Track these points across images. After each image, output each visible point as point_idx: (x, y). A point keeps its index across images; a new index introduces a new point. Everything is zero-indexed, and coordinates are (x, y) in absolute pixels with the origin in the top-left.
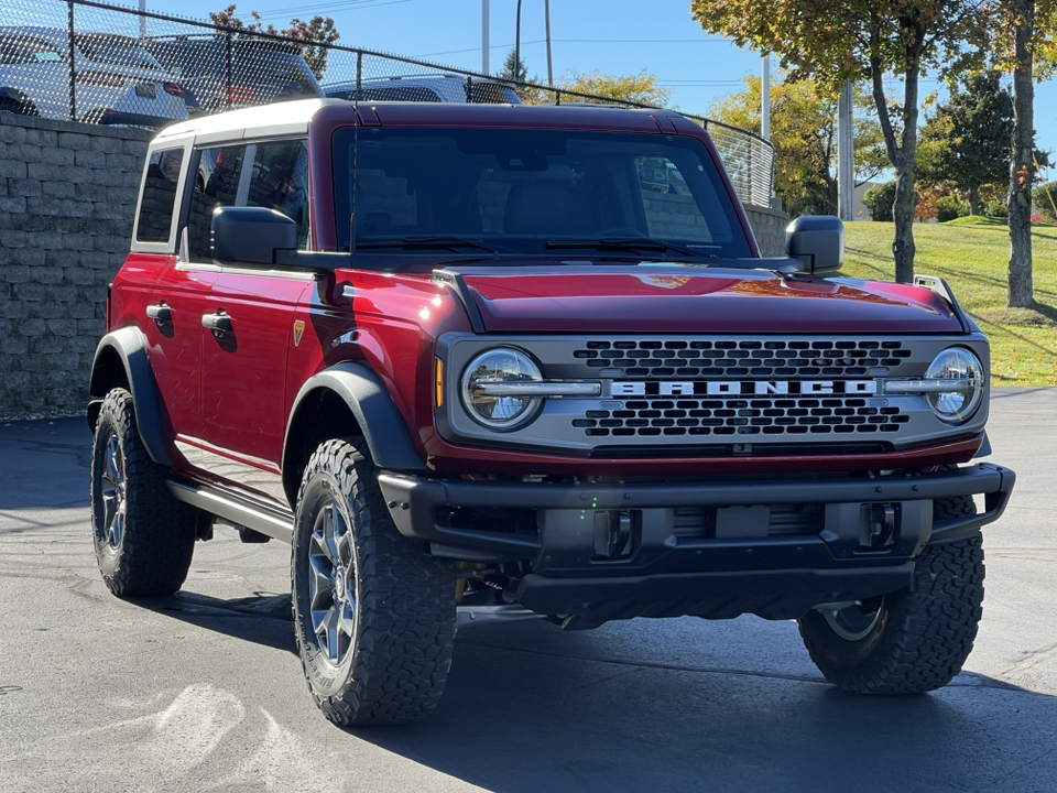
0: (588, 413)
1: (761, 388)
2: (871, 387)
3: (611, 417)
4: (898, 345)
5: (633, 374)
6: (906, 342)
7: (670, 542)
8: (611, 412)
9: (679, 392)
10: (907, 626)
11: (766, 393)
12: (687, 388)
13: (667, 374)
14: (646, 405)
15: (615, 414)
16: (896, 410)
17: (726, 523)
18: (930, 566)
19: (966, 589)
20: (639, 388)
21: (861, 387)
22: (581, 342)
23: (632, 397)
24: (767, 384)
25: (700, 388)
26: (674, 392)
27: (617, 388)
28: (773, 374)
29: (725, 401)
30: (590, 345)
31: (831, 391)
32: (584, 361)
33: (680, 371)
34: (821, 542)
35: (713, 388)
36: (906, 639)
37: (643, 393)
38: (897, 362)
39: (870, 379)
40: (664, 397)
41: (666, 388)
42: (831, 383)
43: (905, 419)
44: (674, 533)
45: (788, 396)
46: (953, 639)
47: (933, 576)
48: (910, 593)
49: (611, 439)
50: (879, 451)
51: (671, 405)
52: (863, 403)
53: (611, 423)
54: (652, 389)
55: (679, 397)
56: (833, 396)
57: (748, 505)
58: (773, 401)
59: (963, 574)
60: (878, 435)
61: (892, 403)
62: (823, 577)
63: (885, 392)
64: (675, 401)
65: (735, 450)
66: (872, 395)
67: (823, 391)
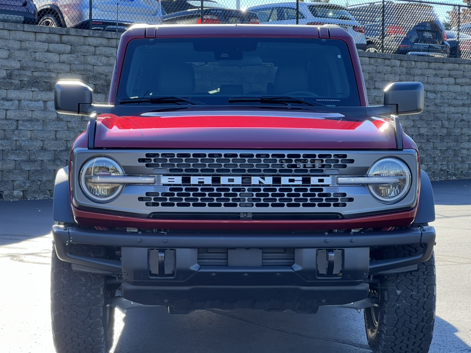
0: (147, 194)
1: (255, 180)
2: (328, 180)
3: (160, 196)
4: (345, 156)
5: (174, 172)
6: (350, 155)
7: (195, 267)
8: (160, 193)
9: (203, 182)
10: (385, 320)
11: (258, 183)
12: (208, 180)
13: (195, 172)
14: (182, 189)
15: (163, 194)
16: (344, 195)
17: (235, 258)
18: (397, 286)
19: (420, 301)
20: (178, 180)
21: (320, 181)
22: (142, 154)
23: (174, 185)
24: (259, 178)
25: (216, 180)
26: (199, 182)
27: (165, 180)
28: (262, 173)
29: (231, 188)
30: (147, 155)
31: (300, 183)
32: (144, 164)
33: (202, 170)
34: (292, 271)
35: (224, 180)
36: (385, 328)
37: (180, 182)
38: (345, 166)
39: (328, 176)
40: (194, 185)
41: (194, 180)
42: (301, 178)
43: (351, 200)
44: (198, 263)
45: (273, 186)
46: (415, 330)
47: (399, 292)
48: (386, 301)
49: (160, 209)
50: (337, 218)
51: (197, 189)
52: (322, 190)
53: (160, 199)
54: (186, 180)
55: (203, 185)
56: (302, 186)
57: (247, 248)
58: (262, 188)
59: (418, 292)
60: (332, 209)
61: (341, 190)
62: (306, 291)
63: (338, 184)
64: (199, 188)
65: (242, 216)
66: (328, 185)
67: (295, 183)
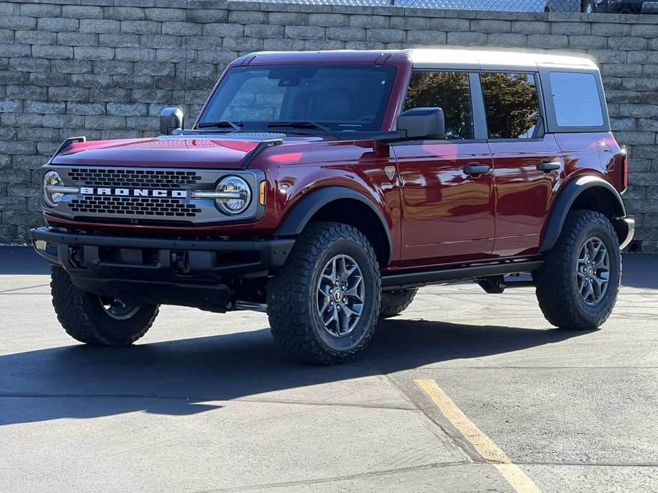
0: (72, 201)
2: (184, 194)
3: (80, 203)
4: (194, 174)
5: (88, 184)
6: (199, 173)
7: (96, 261)
9: (105, 193)
11: (139, 195)
12: (108, 191)
13: (100, 185)
14: (92, 198)
16: (194, 206)
21: (179, 194)
22: (70, 169)
23: (88, 195)
24: (138, 191)
25: (113, 192)
26: (103, 193)
27: (83, 190)
28: (141, 186)
29: (121, 198)
31: (165, 195)
32: (71, 177)
33: (104, 183)
34: (156, 268)
35: (118, 192)
37: (92, 193)
38: (194, 182)
39: (184, 190)
41: (100, 191)
42: (166, 192)
43: (199, 211)
45: (148, 197)
49: (80, 213)
51: (101, 199)
52: (178, 201)
53: (80, 206)
54: (95, 191)
56: (166, 198)
58: (140, 199)
60: (185, 218)
61: (192, 202)
63: (191, 197)
65: (132, 221)
66: (184, 198)
67: (162, 195)
